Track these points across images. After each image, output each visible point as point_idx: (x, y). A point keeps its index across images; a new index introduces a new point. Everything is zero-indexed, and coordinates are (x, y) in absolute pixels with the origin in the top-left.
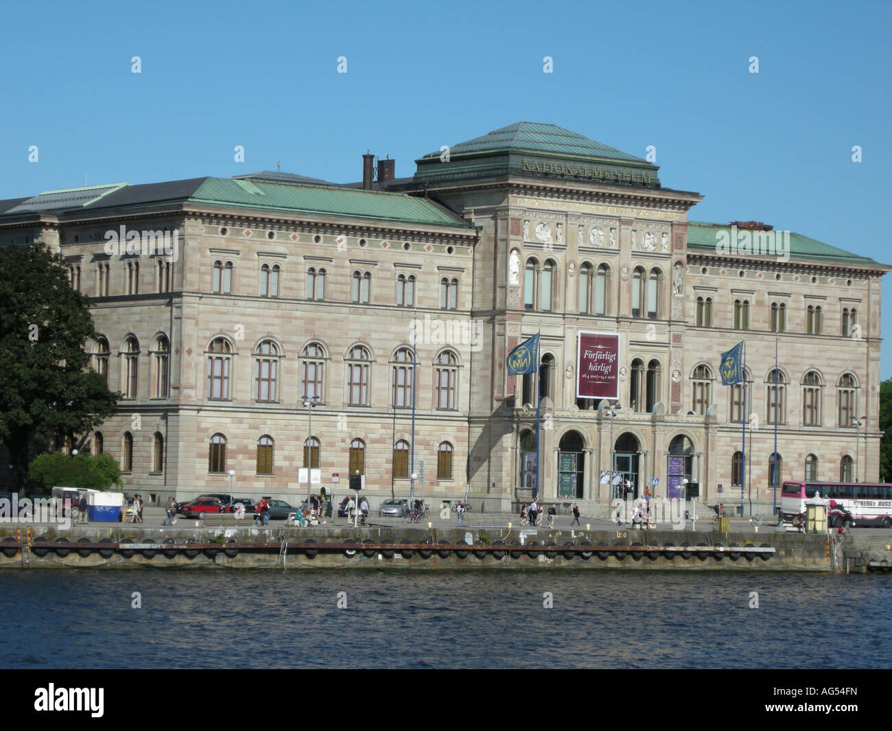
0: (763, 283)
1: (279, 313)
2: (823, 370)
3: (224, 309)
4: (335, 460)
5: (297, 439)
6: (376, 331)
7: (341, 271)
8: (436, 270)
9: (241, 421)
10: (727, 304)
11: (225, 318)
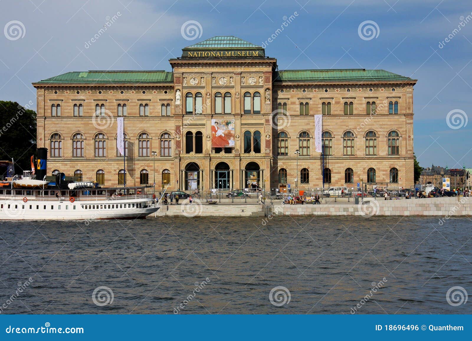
0: (338, 94)
1: (83, 122)
2: (377, 130)
3: (57, 122)
4: (111, 178)
5: (93, 170)
6: (130, 127)
7: (112, 104)
8: (158, 101)
9: (66, 165)
10: (318, 104)
11: (58, 126)
